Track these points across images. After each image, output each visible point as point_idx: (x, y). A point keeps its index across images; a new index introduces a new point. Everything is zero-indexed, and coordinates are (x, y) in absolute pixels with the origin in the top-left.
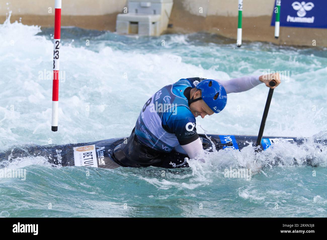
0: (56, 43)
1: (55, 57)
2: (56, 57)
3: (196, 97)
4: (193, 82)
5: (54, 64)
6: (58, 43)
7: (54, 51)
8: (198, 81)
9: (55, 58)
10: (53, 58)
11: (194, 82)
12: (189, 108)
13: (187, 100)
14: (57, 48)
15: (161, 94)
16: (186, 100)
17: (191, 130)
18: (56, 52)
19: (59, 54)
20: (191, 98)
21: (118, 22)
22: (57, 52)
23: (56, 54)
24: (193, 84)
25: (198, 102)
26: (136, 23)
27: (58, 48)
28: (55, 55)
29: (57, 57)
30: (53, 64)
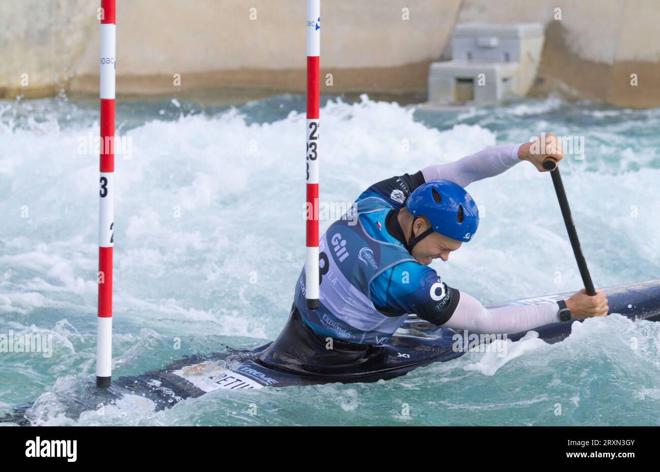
0: (311, 127)
1: (308, 156)
2: (311, 155)
3: (418, 230)
4: (390, 196)
5: (308, 171)
6: (313, 127)
7: (307, 144)
8: (398, 190)
9: (309, 158)
10: (306, 158)
11: (392, 195)
12: (414, 260)
13: (402, 245)
14: (312, 138)
15: (344, 243)
16: (400, 245)
17: (443, 295)
18: (311, 147)
19: (316, 151)
20: (408, 236)
21: (432, 79)
22: (313, 147)
23: (310, 149)
24: (394, 201)
25: (428, 238)
26: (470, 81)
27: (315, 138)
28: (308, 151)
29: (313, 156)
30: (306, 171)
